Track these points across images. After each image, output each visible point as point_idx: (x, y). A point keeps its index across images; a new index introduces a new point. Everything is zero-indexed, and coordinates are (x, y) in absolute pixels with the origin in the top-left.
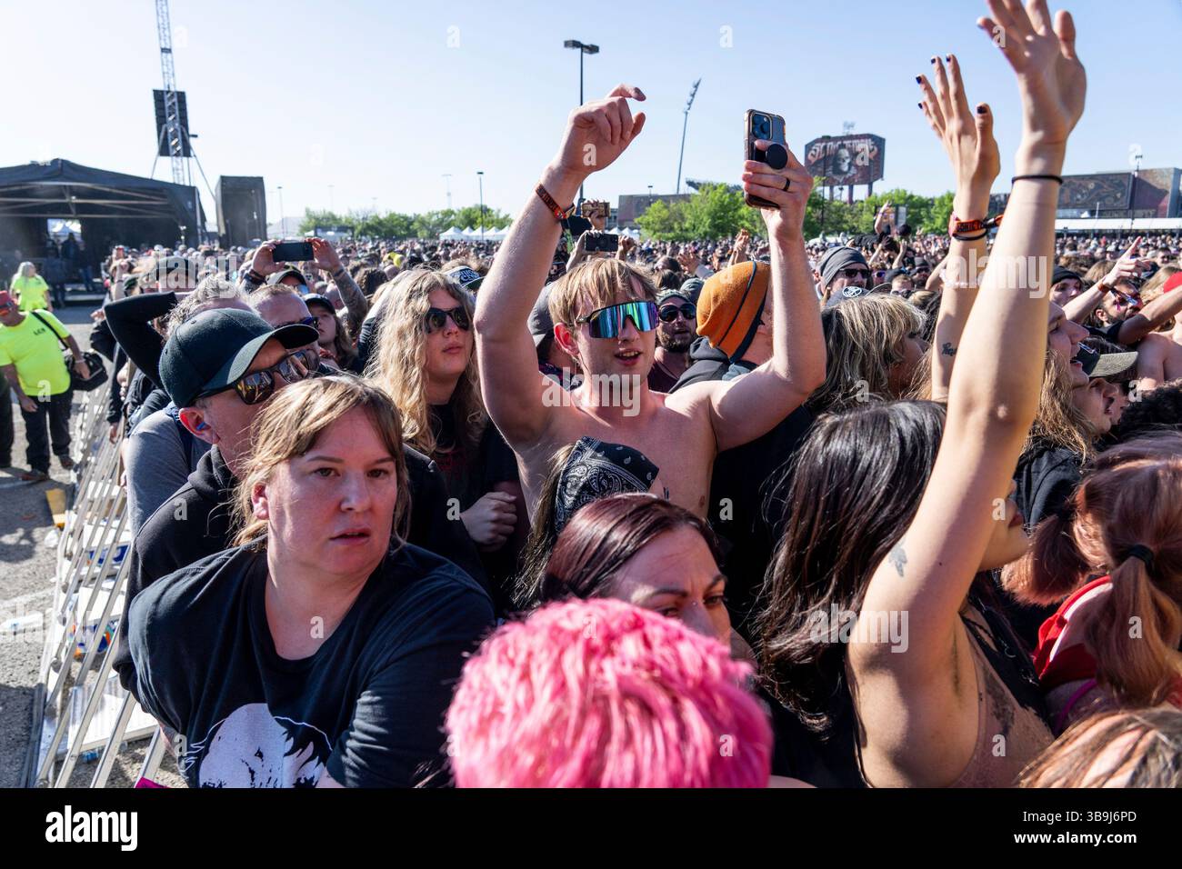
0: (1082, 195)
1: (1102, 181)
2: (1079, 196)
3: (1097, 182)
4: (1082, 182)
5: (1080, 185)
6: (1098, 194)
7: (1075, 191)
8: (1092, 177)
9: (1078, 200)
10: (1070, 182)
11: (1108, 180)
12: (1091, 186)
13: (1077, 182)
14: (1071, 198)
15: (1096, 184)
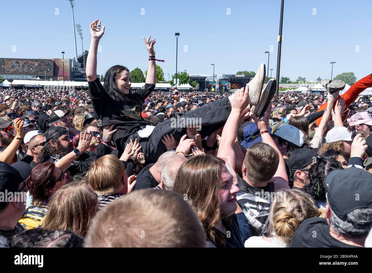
0: (33, 68)
1: (41, 63)
2: (32, 69)
3: (39, 63)
4: (32, 62)
5: (31, 64)
6: (40, 69)
7: (30, 67)
8: (36, 60)
9: (31, 71)
10: (27, 62)
11: (43, 62)
12: (36, 64)
13: (30, 62)
14: (28, 70)
15: (38, 63)
